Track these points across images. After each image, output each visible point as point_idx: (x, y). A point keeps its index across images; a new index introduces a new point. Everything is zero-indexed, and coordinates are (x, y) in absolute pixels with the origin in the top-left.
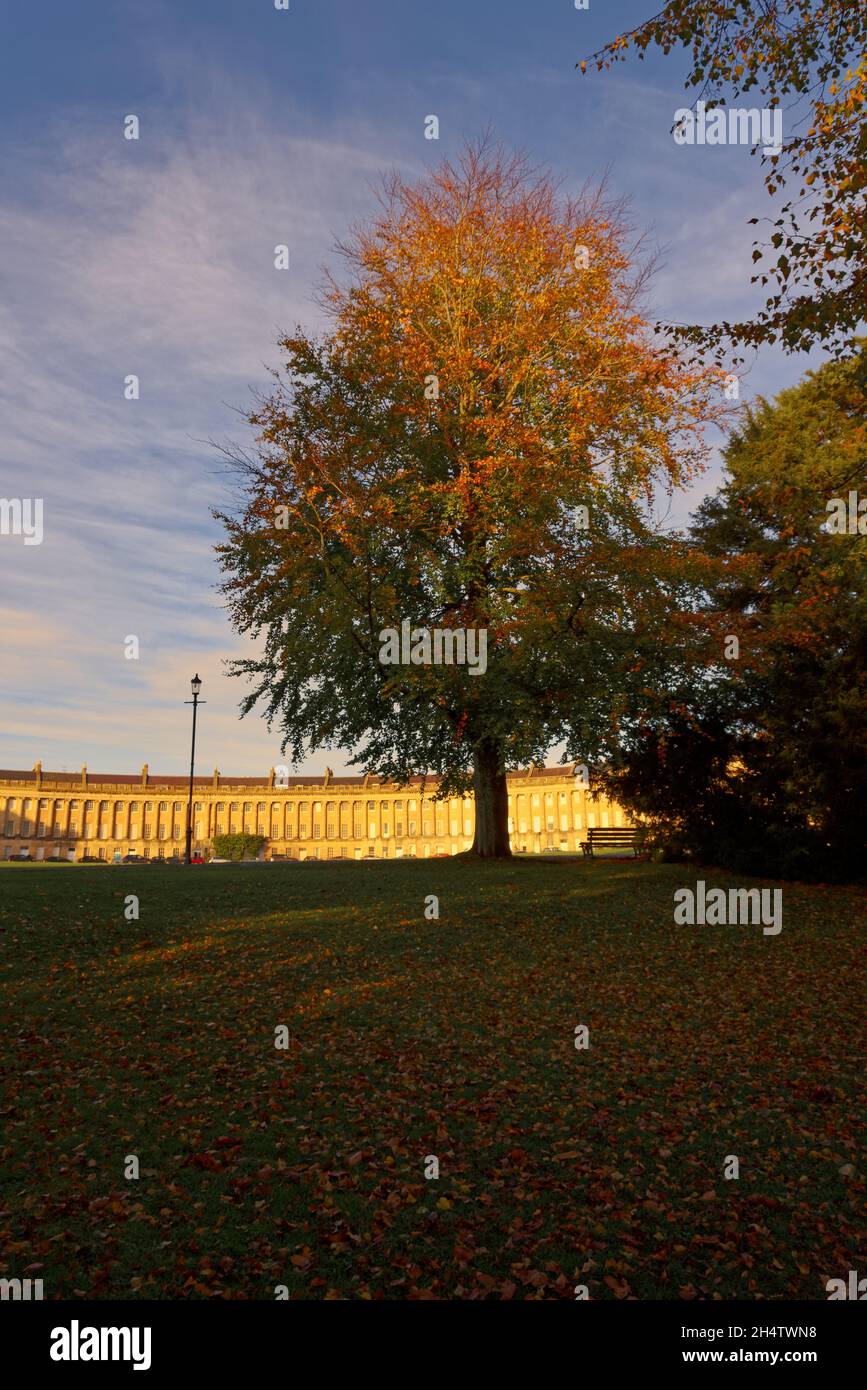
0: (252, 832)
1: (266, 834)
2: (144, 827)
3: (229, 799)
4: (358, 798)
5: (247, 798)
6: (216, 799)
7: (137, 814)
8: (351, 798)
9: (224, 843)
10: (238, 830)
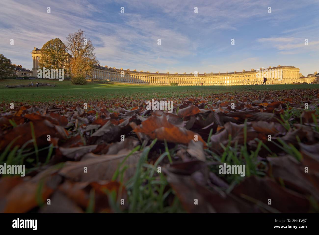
0: (176, 82)
1: (178, 82)
2: (160, 82)
3: (172, 77)
4: (192, 77)
5: (175, 77)
6: (170, 77)
7: (159, 79)
8: (191, 77)
9: (171, 84)
10: (174, 82)
